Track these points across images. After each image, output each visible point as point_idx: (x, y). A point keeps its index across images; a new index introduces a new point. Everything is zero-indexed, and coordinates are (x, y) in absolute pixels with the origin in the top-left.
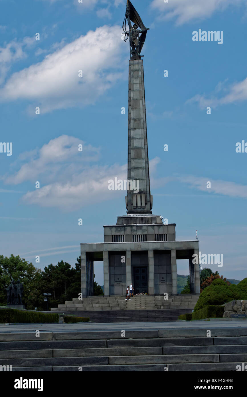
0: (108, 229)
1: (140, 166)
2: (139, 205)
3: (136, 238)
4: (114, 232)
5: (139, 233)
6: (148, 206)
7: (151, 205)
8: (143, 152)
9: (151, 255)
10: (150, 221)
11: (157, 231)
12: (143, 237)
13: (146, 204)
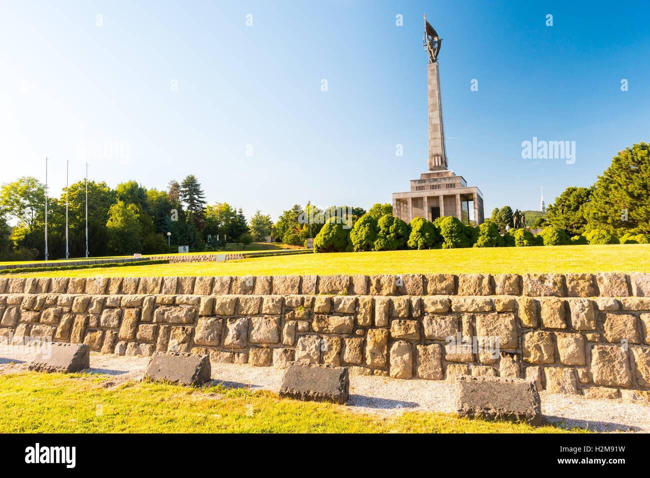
0: (413, 182)
1: (437, 137)
2: (437, 164)
3: (433, 187)
4: (417, 185)
5: (435, 183)
6: (444, 165)
7: (446, 164)
8: (439, 127)
9: (442, 199)
10: (444, 175)
11: (447, 182)
12: (438, 187)
13: (442, 163)
